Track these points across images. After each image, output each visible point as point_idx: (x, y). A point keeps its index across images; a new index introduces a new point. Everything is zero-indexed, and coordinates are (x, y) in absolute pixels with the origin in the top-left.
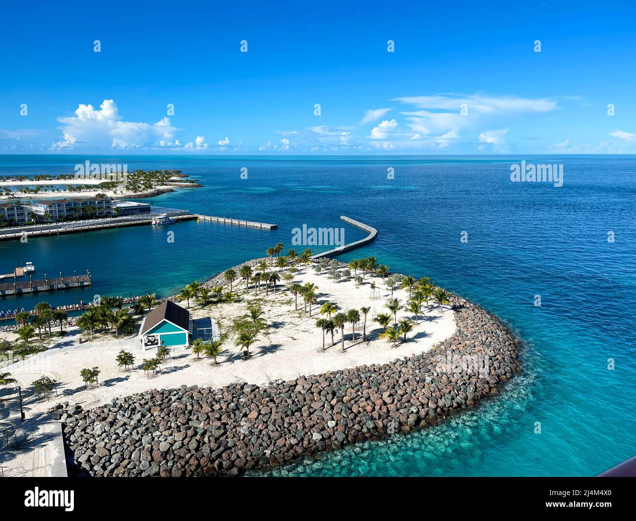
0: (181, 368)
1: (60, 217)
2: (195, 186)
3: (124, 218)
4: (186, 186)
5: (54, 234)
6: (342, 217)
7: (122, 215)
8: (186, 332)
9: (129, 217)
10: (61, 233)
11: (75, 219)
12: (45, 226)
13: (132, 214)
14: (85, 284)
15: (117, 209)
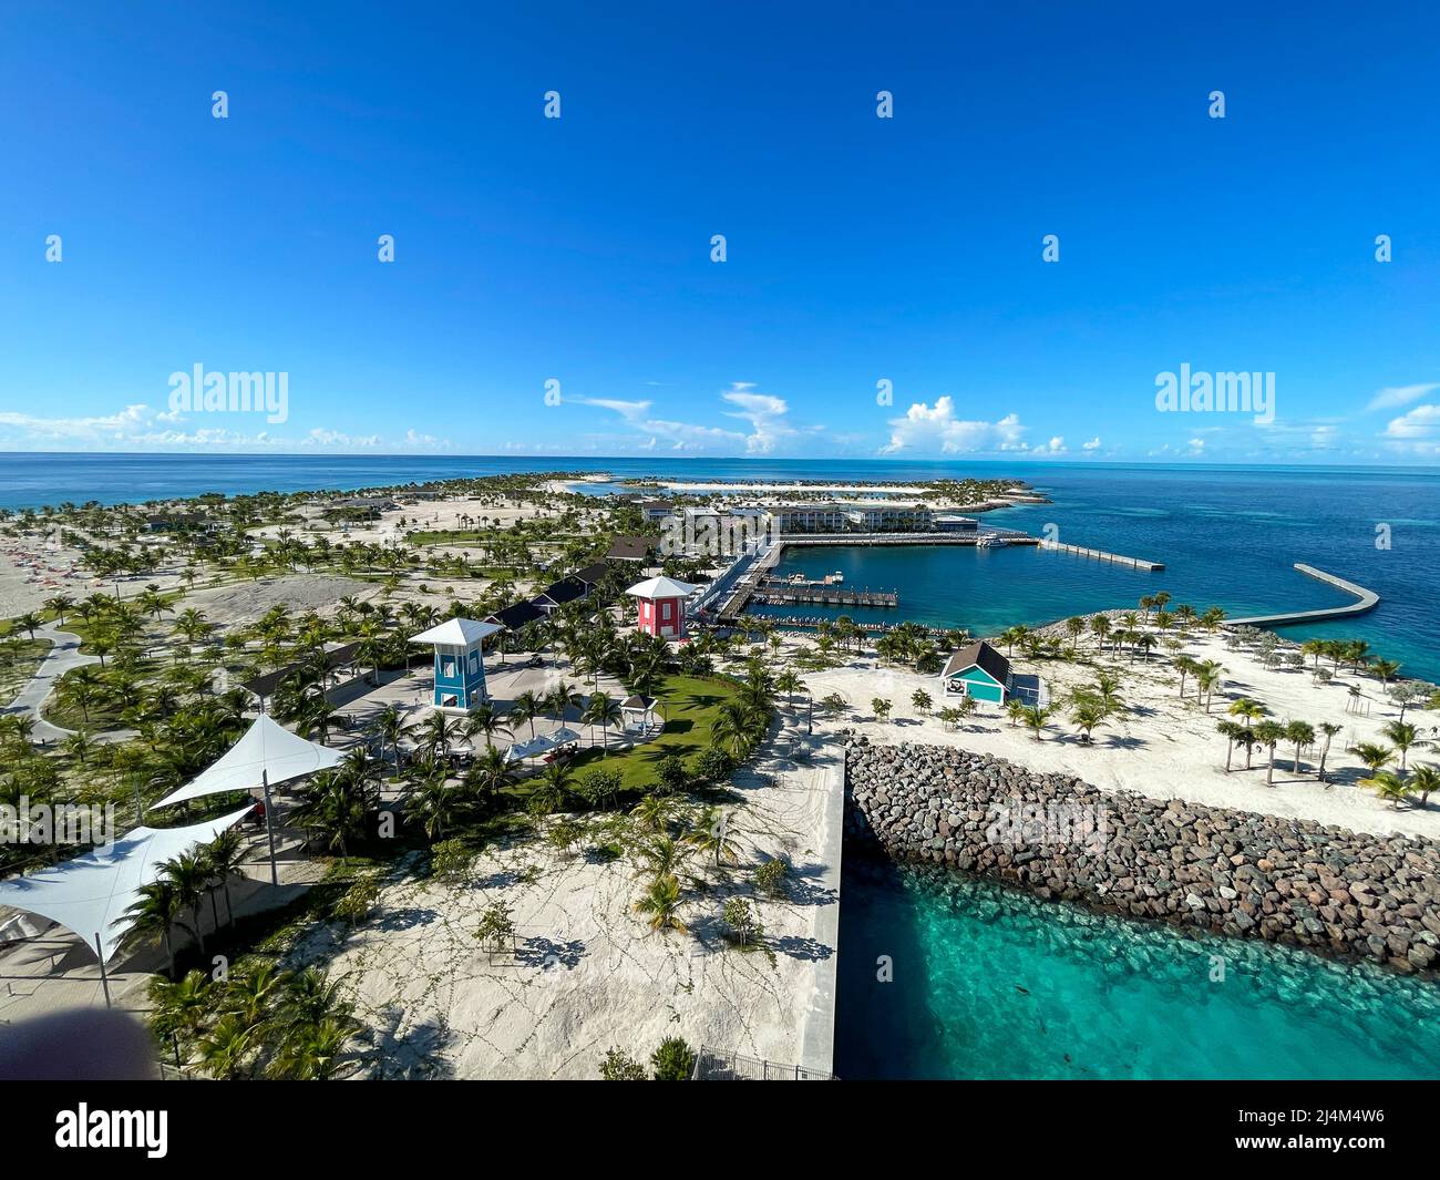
0: (989, 731)
1: (875, 527)
2: (1041, 502)
3: (944, 534)
4: (1028, 501)
5: (867, 545)
6: (1296, 566)
7: (941, 531)
8: (1001, 686)
9: (949, 534)
10: (874, 545)
11: (890, 531)
12: (859, 535)
13: (954, 531)
14: (891, 604)
15: (937, 523)
